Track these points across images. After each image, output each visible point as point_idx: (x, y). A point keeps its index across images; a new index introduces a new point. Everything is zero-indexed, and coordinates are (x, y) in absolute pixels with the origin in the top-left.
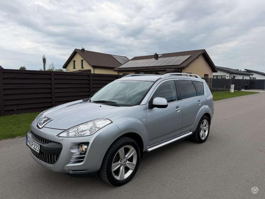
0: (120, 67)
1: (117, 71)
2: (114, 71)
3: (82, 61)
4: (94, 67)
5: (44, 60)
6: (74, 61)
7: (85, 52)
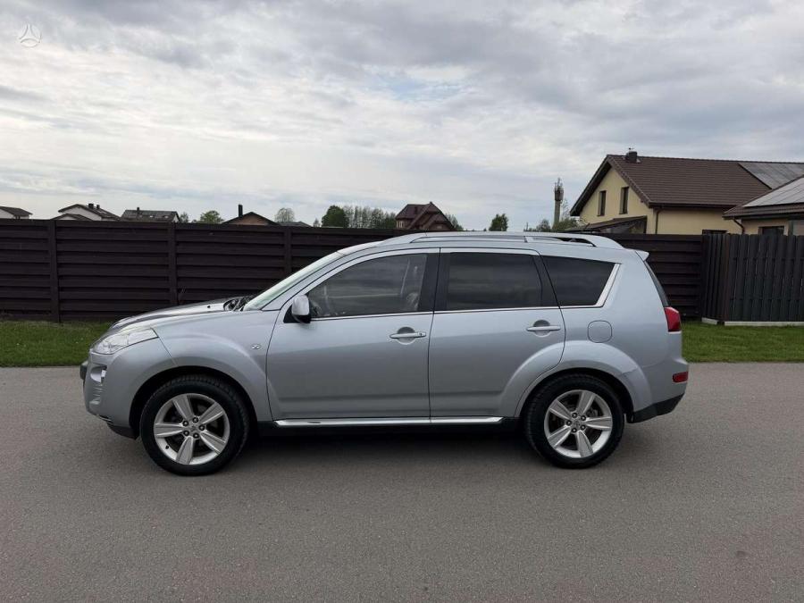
0: (748, 205)
1: (737, 217)
2: (727, 218)
3: (625, 189)
4: (658, 208)
5: (559, 194)
6: (604, 193)
7: (638, 161)
